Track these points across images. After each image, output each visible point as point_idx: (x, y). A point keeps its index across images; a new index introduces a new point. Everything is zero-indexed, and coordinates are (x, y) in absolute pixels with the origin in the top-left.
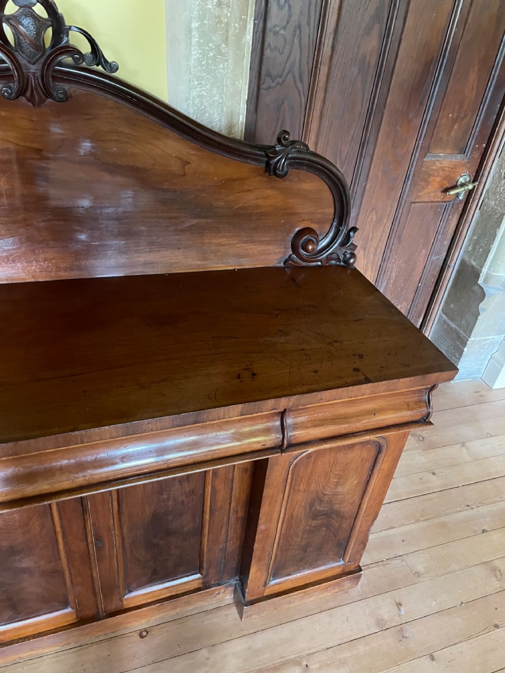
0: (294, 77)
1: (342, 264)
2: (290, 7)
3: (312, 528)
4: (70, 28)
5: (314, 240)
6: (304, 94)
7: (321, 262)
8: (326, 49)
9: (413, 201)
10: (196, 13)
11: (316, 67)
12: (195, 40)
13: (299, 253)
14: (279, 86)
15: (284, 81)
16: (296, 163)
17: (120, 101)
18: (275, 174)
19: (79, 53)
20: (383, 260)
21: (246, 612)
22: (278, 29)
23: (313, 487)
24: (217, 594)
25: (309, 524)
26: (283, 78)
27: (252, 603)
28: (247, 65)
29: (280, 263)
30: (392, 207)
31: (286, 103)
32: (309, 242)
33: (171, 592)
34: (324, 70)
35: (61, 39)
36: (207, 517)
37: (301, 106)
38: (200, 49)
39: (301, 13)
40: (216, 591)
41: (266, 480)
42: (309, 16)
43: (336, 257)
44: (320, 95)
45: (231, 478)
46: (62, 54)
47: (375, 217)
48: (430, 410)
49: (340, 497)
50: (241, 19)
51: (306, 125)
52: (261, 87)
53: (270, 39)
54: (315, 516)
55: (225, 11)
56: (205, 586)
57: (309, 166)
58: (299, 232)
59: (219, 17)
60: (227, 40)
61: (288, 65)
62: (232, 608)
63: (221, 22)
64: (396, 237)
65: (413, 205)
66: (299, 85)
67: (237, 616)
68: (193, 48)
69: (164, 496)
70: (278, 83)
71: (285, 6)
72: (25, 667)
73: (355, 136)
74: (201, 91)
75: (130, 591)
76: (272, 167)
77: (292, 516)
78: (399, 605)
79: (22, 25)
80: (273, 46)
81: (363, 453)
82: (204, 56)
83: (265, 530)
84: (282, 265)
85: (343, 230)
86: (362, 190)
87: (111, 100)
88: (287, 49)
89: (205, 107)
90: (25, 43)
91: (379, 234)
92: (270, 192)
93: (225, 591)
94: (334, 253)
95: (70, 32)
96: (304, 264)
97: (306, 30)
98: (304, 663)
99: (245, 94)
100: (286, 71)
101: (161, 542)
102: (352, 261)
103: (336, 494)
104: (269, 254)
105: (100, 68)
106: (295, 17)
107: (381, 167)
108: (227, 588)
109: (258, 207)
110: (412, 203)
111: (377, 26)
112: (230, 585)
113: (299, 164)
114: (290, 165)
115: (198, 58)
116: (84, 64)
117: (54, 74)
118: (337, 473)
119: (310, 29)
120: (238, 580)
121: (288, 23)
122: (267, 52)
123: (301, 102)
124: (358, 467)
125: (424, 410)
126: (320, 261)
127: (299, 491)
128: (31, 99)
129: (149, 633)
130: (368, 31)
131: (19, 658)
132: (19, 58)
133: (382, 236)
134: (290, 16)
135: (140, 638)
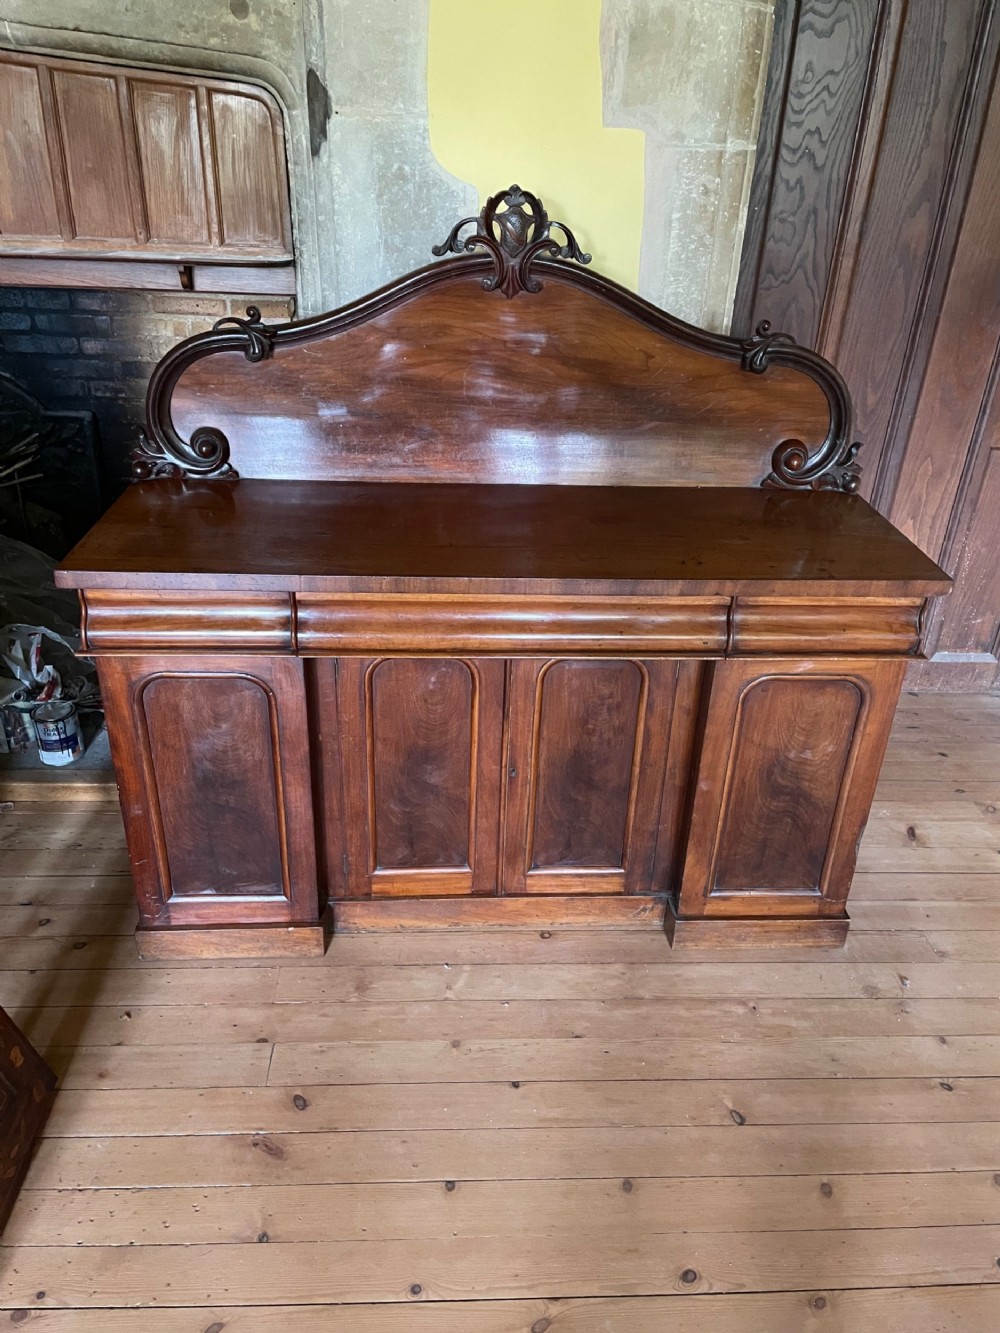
0: (805, 273)
1: (841, 490)
2: (802, 188)
3: (772, 814)
4: (551, 222)
5: (802, 455)
6: (819, 296)
7: (812, 486)
8: (852, 237)
9: (992, 446)
10: (678, 203)
11: (837, 260)
12: (674, 233)
13: (780, 470)
14: (783, 285)
15: (791, 278)
16: (778, 358)
17: (589, 292)
18: (753, 370)
19: (555, 245)
20: (947, 537)
21: (678, 931)
22: (785, 215)
23: (771, 741)
25: (767, 804)
26: (790, 275)
27: (687, 918)
28: (737, 258)
29: (756, 483)
30: (958, 454)
31: (793, 306)
32: (793, 456)
34: (847, 263)
35: (542, 233)
36: (637, 770)
37: (814, 309)
38: (680, 241)
39: (817, 195)
41: (709, 711)
42: (828, 198)
43: (833, 480)
44: (841, 294)
45: (669, 719)
46: (541, 248)
47: (930, 468)
48: (921, 637)
49: (809, 768)
50: (731, 207)
51: (822, 335)
52: (760, 286)
53: (775, 227)
54: (776, 791)
55: (712, 199)
56: (627, 891)
57: (796, 362)
58: (784, 443)
59: (705, 206)
60: (712, 229)
61: (798, 258)
62: (661, 935)
63: (706, 211)
64: (968, 501)
65: (995, 452)
66: (812, 282)
67: (667, 943)
68: (672, 241)
69: (590, 726)
70: (783, 282)
71: (795, 187)
73: (895, 350)
74: (676, 288)
75: (537, 867)
76: (748, 361)
77: (743, 782)
78: (903, 979)
79: (510, 222)
80: (777, 236)
81: (839, 702)
82: (683, 249)
83: (708, 792)
84: (758, 486)
85: (841, 444)
86: (907, 426)
87: (580, 291)
88: (796, 241)
89: (681, 306)
90: (509, 238)
91: (939, 495)
92: (746, 393)
93: (653, 907)
94: (828, 474)
95: (551, 228)
96: (789, 486)
97: (823, 215)
98: (752, 1004)
99: (732, 292)
100: (795, 266)
101: (580, 798)
102: (853, 485)
103: (804, 762)
104: (742, 471)
105: (574, 260)
106: (809, 200)
107: (939, 394)
108: (656, 904)
109: (731, 410)
110: (992, 448)
111: (926, 206)
113: (783, 359)
114: (771, 360)
115: (677, 251)
116: (560, 257)
117: (532, 267)
118: (803, 726)
119: (829, 214)
120: (670, 895)
121: (798, 207)
122: (770, 244)
123: (815, 304)
124: (833, 724)
125: (912, 637)
126: (810, 483)
127: (752, 742)
128: (506, 292)
129: (553, 936)
130: (912, 212)
132: (502, 252)
133: (942, 498)
134: (802, 198)
135: (540, 938)
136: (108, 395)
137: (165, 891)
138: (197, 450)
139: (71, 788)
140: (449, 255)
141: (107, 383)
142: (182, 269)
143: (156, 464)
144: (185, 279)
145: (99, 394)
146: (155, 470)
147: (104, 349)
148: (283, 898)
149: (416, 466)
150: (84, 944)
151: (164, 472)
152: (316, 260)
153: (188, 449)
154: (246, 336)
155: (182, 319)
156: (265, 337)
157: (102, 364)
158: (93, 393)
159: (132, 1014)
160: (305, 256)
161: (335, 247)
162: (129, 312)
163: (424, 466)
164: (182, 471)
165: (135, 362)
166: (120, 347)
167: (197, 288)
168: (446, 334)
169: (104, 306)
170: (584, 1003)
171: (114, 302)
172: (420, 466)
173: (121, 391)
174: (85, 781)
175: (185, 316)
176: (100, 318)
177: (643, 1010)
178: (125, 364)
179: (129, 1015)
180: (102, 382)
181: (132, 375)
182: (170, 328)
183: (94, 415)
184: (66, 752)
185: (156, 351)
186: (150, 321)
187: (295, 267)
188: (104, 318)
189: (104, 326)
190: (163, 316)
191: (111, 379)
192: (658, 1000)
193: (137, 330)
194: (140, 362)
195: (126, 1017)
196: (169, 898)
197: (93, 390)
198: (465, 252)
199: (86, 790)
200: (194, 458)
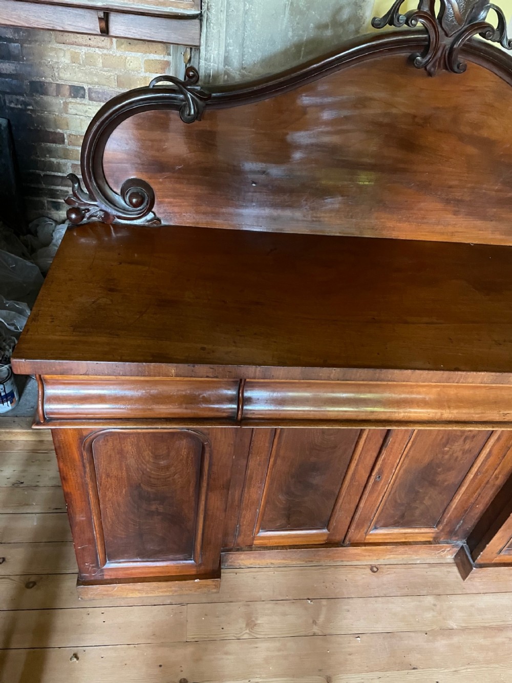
4: (490, 6)
19: (490, 28)
24: (442, 551)
27: (481, 566)
33: (406, 539)
35: (479, 14)
40: (443, 548)
46: (477, 30)
56: (435, 541)
62: (453, 567)
67: (459, 575)
72: (275, 572)
75: (376, 529)
90: (452, 16)
93: (449, 550)
95: (489, 10)
101: (421, 490)
105: (499, 45)
108: (453, 548)
112: (457, 546)
117: (463, 47)
120: (465, 543)
129: (379, 570)
131: (272, 563)
132: (439, 30)
135: (370, 572)
136: (20, 106)
137: (100, 556)
138: (127, 200)
139: (12, 433)
140: (389, 28)
141: (18, 97)
142: (101, 14)
143: (89, 210)
144: (103, 24)
145: (12, 105)
146: (87, 215)
147: (16, 70)
148: (193, 561)
149: (313, 221)
150: (34, 583)
151: (95, 216)
152: (223, 16)
153: (119, 199)
154: (182, 96)
155: (77, 49)
156: (201, 99)
157: (14, 82)
158: (7, 104)
159: (79, 655)
160: (213, 11)
161: (245, 5)
162: (36, 41)
163: (320, 221)
164: (112, 217)
165: (40, 82)
166: (29, 69)
167: (111, 33)
168: (365, 107)
169: (16, 35)
170: (412, 634)
171: (23, 33)
172: (316, 221)
173: (29, 105)
174: (22, 427)
175: (80, 47)
176: (13, 44)
177: (455, 640)
178: (32, 83)
179: (76, 656)
180: (14, 97)
181: (37, 92)
182: (68, 55)
183: (9, 121)
184: (5, 404)
185: (56, 74)
186: (52, 49)
187: (201, 20)
188: (16, 44)
189: (16, 52)
190: (62, 46)
191: (21, 94)
192: (464, 630)
193: (41, 56)
194: (44, 82)
195: (75, 660)
196: (104, 565)
197: (7, 102)
198: (405, 27)
199: (23, 434)
200: (123, 207)
